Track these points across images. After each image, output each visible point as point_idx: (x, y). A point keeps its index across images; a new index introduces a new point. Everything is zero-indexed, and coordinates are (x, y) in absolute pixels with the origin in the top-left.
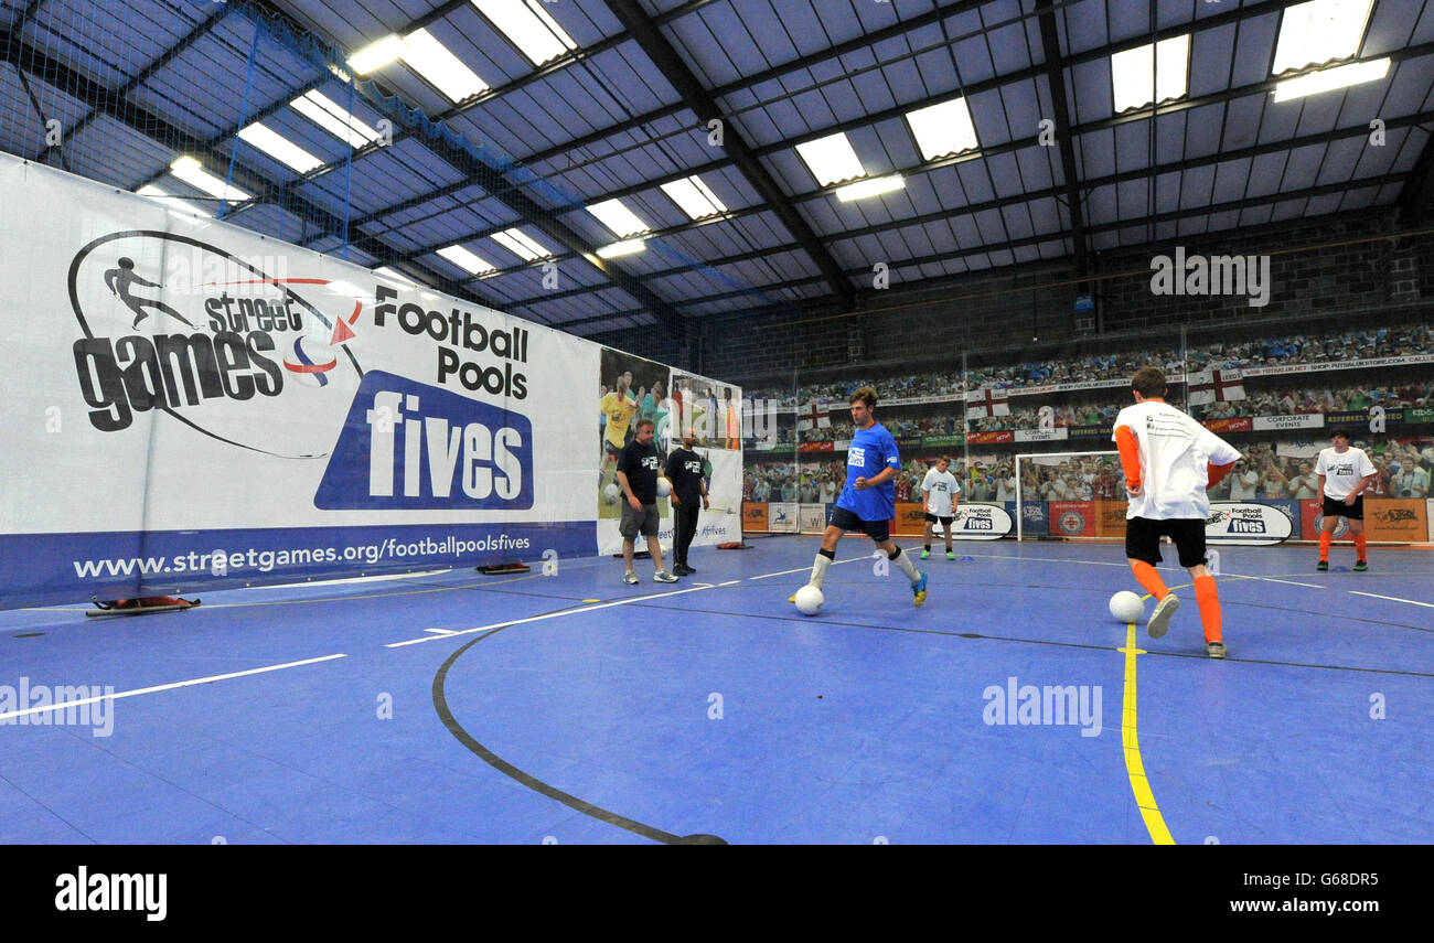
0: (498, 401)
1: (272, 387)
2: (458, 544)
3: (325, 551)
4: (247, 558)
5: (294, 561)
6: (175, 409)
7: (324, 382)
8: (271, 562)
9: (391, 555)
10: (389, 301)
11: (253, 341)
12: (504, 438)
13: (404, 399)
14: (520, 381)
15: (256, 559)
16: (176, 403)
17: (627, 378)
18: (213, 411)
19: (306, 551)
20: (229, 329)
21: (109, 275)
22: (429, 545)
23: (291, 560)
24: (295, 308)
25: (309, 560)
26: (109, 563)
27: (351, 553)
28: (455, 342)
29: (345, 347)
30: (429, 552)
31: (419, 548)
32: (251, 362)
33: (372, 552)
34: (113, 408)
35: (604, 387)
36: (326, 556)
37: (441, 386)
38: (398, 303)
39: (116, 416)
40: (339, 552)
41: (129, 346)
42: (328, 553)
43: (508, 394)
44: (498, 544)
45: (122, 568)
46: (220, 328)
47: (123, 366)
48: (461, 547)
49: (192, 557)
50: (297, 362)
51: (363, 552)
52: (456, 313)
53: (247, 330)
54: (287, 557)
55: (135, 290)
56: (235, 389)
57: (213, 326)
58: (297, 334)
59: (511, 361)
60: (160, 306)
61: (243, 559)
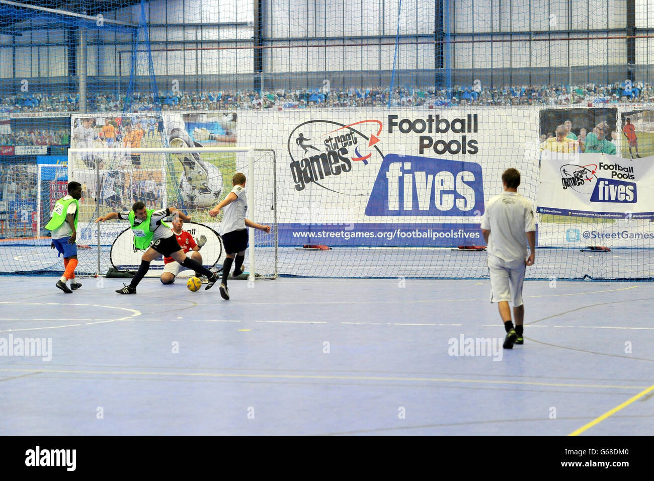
0: (458, 158)
1: (348, 169)
2: (434, 233)
3: (370, 233)
4: (341, 234)
5: (357, 236)
6: (316, 181)
7: (366, 163)
8: (349, 236)
9: (398, 237)
10: (394, 121)
11: (340, 153)
12: (462, 178)
13: (403, 165)
14: (473, 144)
15: (344, 234)
16: (317, 179)
17: (568, 125)
18: (328, 180)
19: (362, 233)
20: (332, 150)
21: (297, 139)
22: (417, 233)
23: (355, 236)
24: (355, 135)
25: (363, 236)
26: (301, 233)
27: (381, 235)
28: (430, 131)
29: (375, 147)
30: (417, 236)
31: (412, 234)
32: (339, 160)
33: (390, 235)
34: (300, 183)
35: (544, 136)
36: (370, 235)
37: (421, 155)
38: (398, 121)
39: (301, 186)
40: (375, 234)
41: (304, 162)
42: (371, 234)
43: (464, 152)
44: (458, 235)
45: (305, 235)
46: (329, 150)
47: (302, 169)
48: (436, 235)
49: (324, 233)
50: (356, 157)
51: (386, 235)
52: (430, 116)
53: (338, 148)
54: (354, 235)
55: (305, 143)
56: (334, 172)
57: (327, 149)
58: (356, 146)
59: (466, 134)
60: (311, 147)
61: (339, 234)
